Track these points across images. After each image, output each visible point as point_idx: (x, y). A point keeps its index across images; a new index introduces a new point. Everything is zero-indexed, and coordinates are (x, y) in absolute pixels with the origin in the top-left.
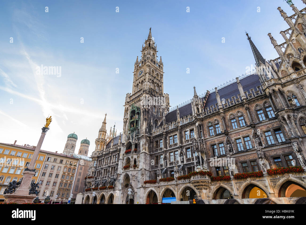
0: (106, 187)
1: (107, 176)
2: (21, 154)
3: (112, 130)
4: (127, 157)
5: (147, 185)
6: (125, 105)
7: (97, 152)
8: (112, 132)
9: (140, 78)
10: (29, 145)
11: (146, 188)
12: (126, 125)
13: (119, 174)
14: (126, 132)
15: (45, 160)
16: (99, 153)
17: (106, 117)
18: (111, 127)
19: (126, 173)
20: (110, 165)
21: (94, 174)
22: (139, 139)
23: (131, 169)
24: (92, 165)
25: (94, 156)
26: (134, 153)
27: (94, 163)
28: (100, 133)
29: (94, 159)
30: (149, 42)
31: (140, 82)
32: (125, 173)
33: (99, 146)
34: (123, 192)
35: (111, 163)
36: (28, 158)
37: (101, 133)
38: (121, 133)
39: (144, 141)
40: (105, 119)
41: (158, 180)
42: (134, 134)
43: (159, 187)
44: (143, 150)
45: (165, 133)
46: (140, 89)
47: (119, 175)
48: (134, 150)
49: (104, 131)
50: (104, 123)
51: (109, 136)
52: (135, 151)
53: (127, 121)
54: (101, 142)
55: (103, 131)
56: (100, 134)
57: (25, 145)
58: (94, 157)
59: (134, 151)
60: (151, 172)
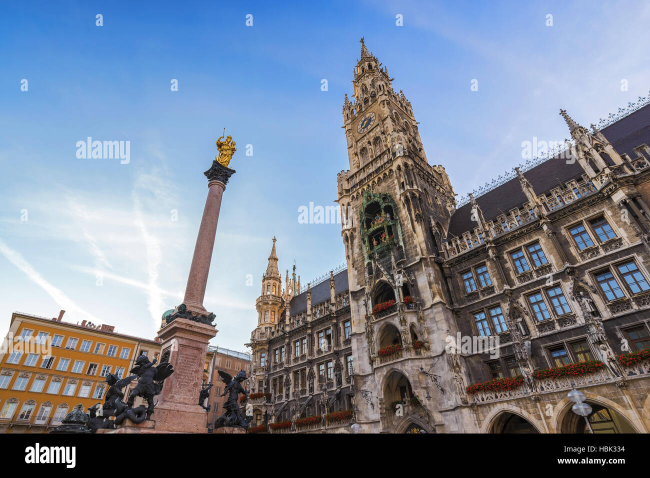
0: (320, 419)
1: (308, 388)
2: (77, 342)
3: (291, 277)
4: (383, 322)
5: (480, 399)
6: (339, 199)
7: (266, 328)
8: (290, 283)
9: (368, 133)
10: (93, 324)
11: (481, 406)
12: (352, 245)
13: (359, 376)
14: (357, 263)
15: (133, 358)
16: (273, 330)
17: (274, 244)
18: (287, 271)
19: (392, 369)
20: (314, 358)
21: (265, 387)
22: (409, 271)
23: (406, 355)
24: (256, 362)
25: (260, 340)
26: (406, 308)
27: (261, 357)
28: (266, 282)
29: (258, 348)
30: (367, 63)
31: (369, 143)
32: (385, 368)
33: (269, 314)
34: (388, 427)
35: (315, 352)
36: (94, 352)
37: (269, 283)
38: (332, 272)
39: (431, 272)
40: (274, 250)
41: (530, 377)
42: (393, 260)
43: (537, 400)
44: (433, 298)
45: (493, 245)
46: (374, 157)
47: (359, 378)
48: (402, 301)
49: (275, 278)
50: (273, 259)
51: (285, 291)
52: (408, 303)
53: (355, 234)
54: (273, 304)
55: (271, 277)
56: (266, 286)
57: (84, 322)
58: (259, 344)
59: (405, 305)
60: (470, 359)
